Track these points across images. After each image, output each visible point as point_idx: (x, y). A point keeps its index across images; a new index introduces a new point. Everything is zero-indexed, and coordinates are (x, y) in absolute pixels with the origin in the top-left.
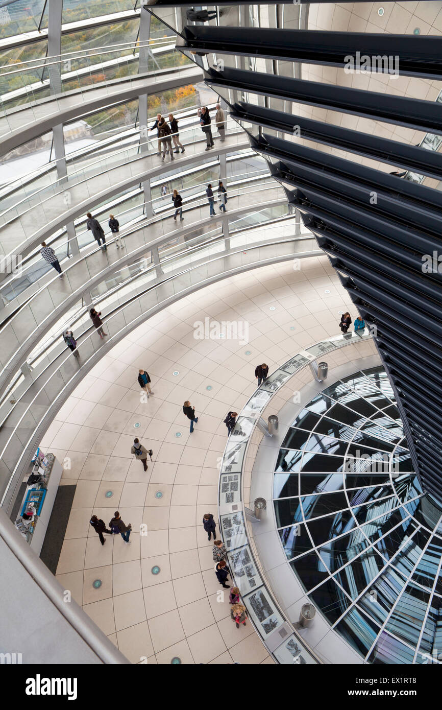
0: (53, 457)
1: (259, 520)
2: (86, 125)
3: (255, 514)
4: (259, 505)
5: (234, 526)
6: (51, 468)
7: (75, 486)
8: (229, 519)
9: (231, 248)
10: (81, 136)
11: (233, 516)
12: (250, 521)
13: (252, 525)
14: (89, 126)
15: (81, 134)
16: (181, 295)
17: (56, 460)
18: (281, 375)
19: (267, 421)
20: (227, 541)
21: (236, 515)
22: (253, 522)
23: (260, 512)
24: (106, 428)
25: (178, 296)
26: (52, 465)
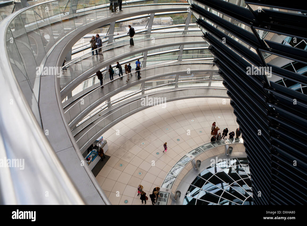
0: (106, 142)
1: (176, 201)
2: (171, 20)
3: (175, 198)
4: (177, 194)
5: (163, 197)
6: (104, 146)
7: (110, 157)
8: (163, 194)
9: (211, 86)
10: (168, 23)
11: (165, 193)
12: (172, 199)
13: (172, 202)
14: (172, 20)
15: (168, 22)
16: (181, 98)
17: (106, 144)
18: (210, 145)
19: (196, 162)
20: (158, 202)
21: (166, 194)
22: (173, 201)
23: (177, 198)
24: (131, 140)
25: (180, 98)
26: (104, 145)
